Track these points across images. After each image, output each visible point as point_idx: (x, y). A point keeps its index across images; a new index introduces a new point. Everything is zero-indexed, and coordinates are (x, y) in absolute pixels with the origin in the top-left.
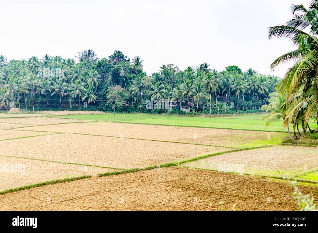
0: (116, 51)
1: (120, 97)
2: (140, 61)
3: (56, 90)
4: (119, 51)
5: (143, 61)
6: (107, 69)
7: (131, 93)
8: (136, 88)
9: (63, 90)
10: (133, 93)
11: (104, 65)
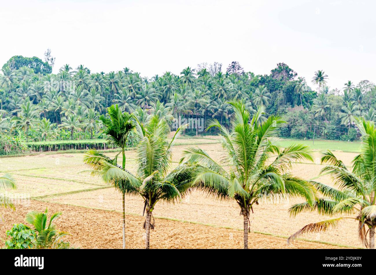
0: (280, 64)
1: (301, 121)
2: (323, 75)
3: (220, 110)
4: (283, 64)
5: (327, 76)
6: (272, 85)
7: (314, 115)
8: (320, 109)
9: (226, 111)
10: (317, 115)
11: (269, 81)
